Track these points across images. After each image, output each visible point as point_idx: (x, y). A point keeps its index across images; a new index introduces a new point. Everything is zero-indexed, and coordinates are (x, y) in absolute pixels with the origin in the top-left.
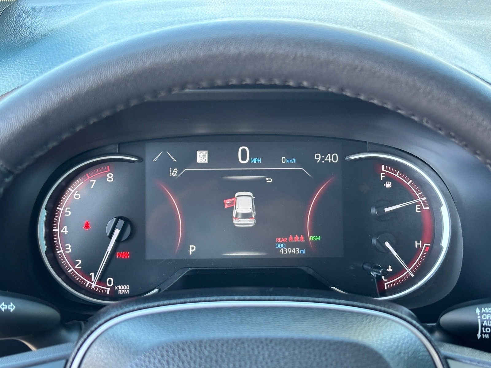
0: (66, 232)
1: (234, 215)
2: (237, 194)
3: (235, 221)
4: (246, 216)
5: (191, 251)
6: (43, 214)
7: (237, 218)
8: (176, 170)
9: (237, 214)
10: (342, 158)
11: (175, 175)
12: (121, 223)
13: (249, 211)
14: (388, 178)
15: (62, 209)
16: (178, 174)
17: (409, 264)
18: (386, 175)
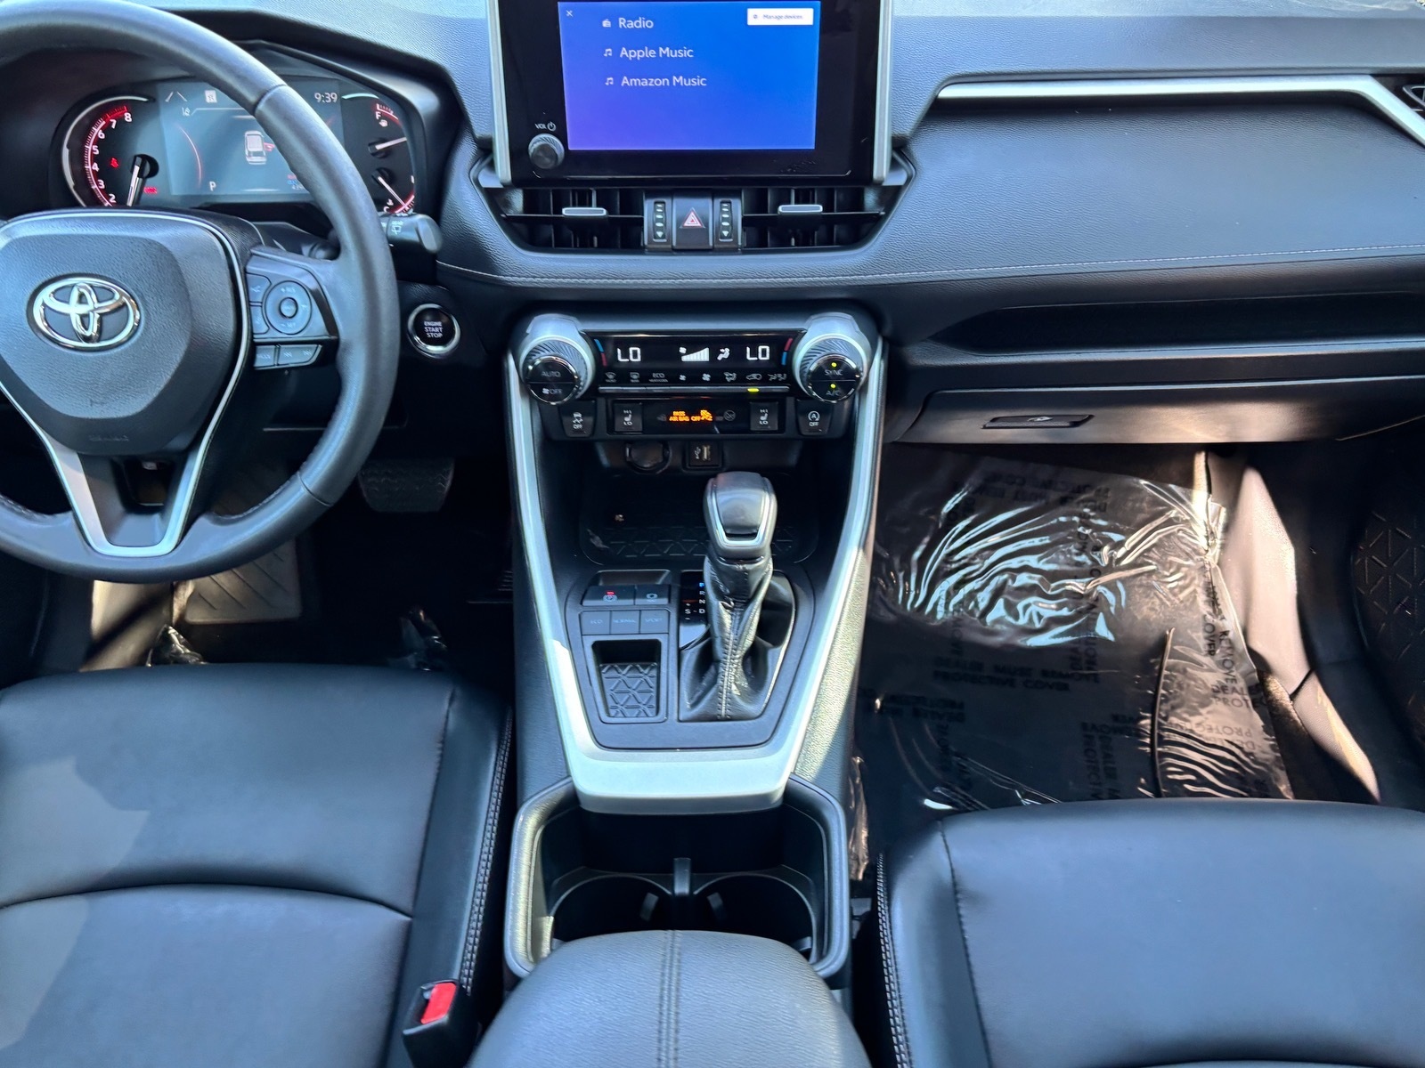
0: (97, 169)
1: (247, 153)
2: (247, 133)
3: (248, 160)
4: (257, 154)
5: (212, 187)
6: (66, 152)
7: (249, 156)
8: (188, 110)
9: (249, 152)
10: (339, 97)
11: (188, 115)
12: (139, 160)
13: (260, 149)
14: (384, 117)
15: (90, 148)
16: (190, 113)
17: (405, 200)
18: (382, 114)
